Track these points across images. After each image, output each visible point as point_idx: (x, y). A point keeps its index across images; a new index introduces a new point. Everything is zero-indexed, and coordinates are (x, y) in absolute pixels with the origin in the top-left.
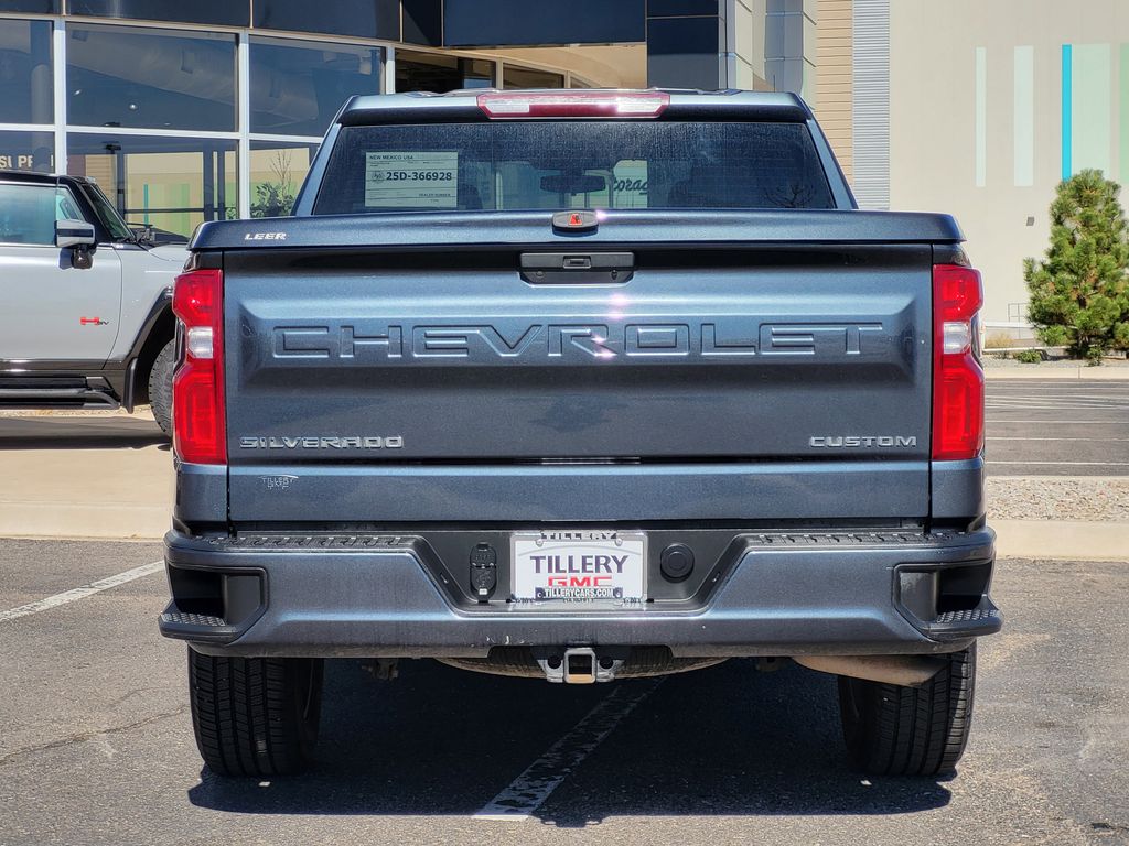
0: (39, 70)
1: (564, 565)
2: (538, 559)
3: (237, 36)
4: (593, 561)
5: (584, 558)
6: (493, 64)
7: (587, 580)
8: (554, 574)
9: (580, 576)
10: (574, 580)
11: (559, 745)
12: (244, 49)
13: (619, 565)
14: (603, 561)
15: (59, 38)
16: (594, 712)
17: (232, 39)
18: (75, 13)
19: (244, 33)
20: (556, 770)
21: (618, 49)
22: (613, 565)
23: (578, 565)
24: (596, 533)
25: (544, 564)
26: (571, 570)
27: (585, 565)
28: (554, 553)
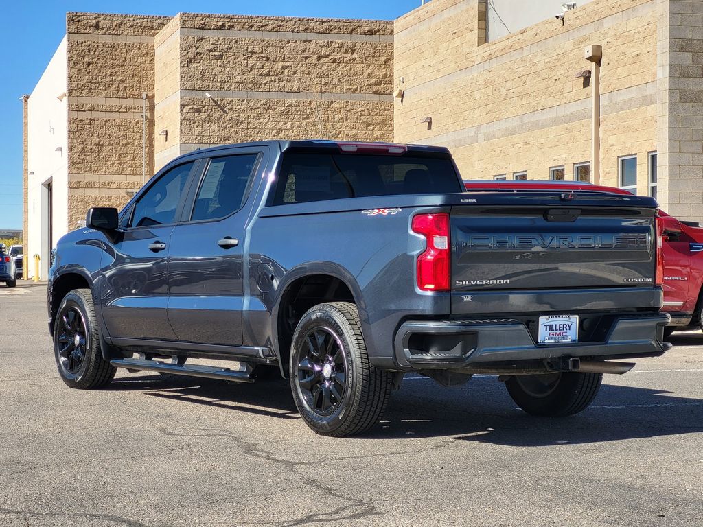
1: (554, 329)
2: (546, 326)
4: (562, 326)
5: (560, 325)
7: (560, 333)
8: (551, 331)
9: (558, 332)
10: (556, 333)
13: (570, 327)
14: (565, 326)
22: (568, 327)
23: (558, 328)
25: (548, 327)
26: (556, 330)
27: (560, 327)
28: (551, 323)
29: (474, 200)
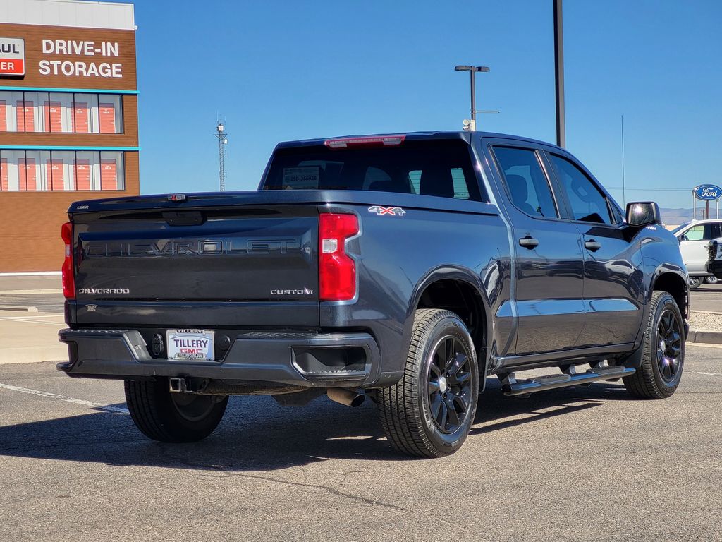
1: (186, 344)
2: (176, 341)
4: (195, 342)
5: (192, 341)
7: (194, 350)
8: (182, 347)
9: (192, 349)
10: (190, 350)
13: (205, 344)
14: (199, 342)
22: (202, 344)
23: (190, 344)
24: (196, 330)
25: (179, 342)
26: (188, 346)
27: (193, 344)
28: (182, 338)
29: (87, 207)
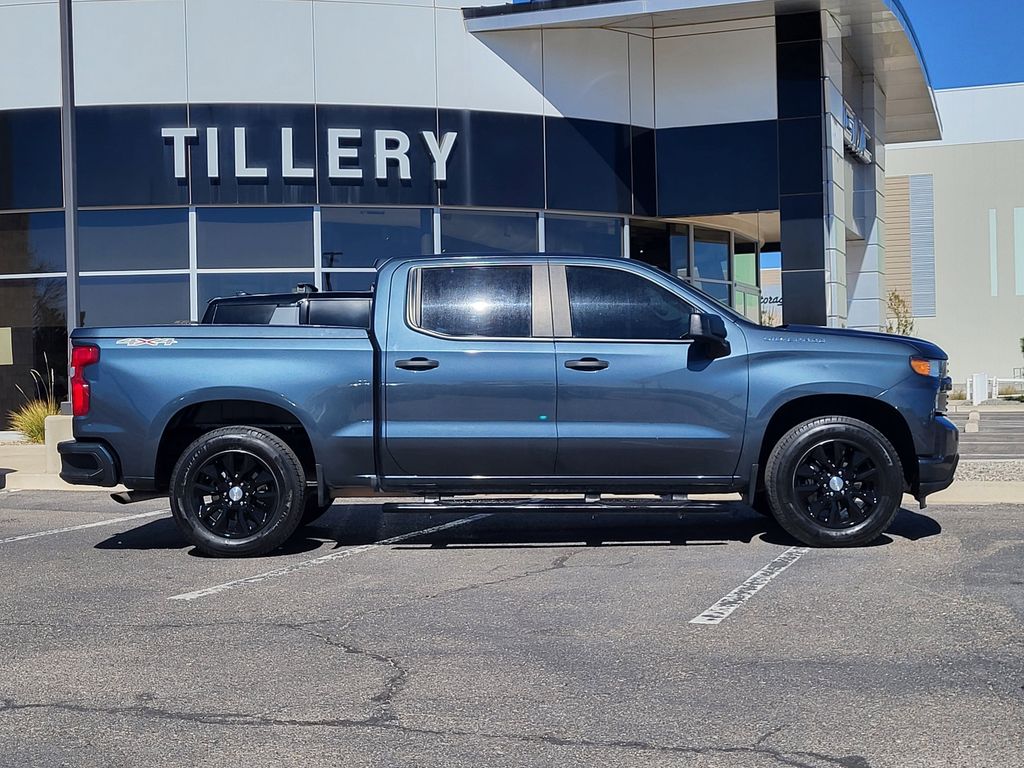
0: (426, 237)
3: (537, 214)
6: (688, 226)
11: (736, 590)
12: (541, 221)
15: (437, 217)
16: (755, 576)
17: (535, 216)
18: (445, 204)
19: (541, 213)
20: (735, 602)
21: (762, 215)
